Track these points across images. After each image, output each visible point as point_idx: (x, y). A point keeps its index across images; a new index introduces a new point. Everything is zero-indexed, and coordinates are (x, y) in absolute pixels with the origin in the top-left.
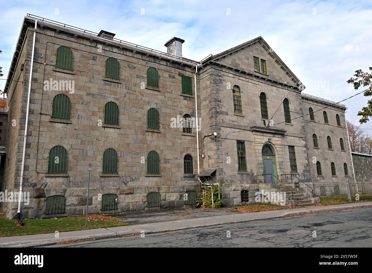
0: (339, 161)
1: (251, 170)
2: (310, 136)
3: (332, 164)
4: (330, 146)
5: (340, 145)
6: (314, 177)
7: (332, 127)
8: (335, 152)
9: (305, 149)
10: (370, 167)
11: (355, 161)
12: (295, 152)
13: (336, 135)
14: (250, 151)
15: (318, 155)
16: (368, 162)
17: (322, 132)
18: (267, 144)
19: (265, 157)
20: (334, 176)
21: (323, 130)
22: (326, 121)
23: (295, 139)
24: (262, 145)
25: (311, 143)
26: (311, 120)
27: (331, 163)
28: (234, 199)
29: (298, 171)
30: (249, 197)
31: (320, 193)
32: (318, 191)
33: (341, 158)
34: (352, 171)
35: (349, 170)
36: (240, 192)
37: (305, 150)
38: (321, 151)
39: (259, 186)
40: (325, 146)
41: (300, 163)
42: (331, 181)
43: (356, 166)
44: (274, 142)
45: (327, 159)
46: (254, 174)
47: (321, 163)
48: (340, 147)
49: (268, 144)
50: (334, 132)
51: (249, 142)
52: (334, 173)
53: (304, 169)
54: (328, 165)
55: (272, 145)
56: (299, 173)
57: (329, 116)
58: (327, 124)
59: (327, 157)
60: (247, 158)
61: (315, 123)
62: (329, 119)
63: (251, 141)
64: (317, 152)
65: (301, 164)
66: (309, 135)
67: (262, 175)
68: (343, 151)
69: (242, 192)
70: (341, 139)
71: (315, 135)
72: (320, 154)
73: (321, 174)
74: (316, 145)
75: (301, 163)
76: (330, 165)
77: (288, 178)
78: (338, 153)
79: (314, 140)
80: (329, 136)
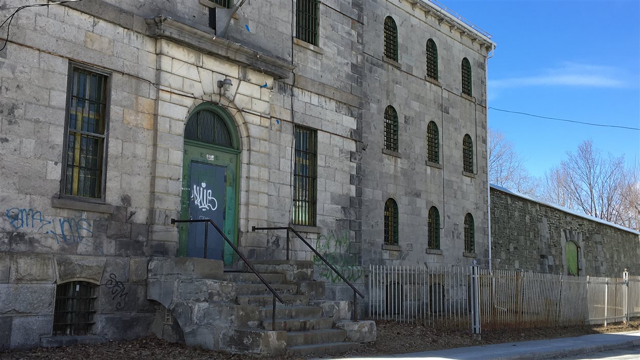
0: (454, 205)
1: (126, 200)
2: (376, 112)
3: (434, 212)
4: (433, 156)
5: (462, 154)
6: (373, 249)
7: (445, 94)
8: (446, 174)
9: (352, 146)
10: (532, 234)
11: (497, 212)
12: (319, 151)
13: (453, 120)
14: (131, 118)
15: (395, 177)
16: (528, 217)
17: (415, 105)
18: (211, 103)
19: (196, 152)
20: (433, 251)
21: (418, 98)
22: (432, 72)
23: (324, 104)
24: (189, 102)
25: (377, 135)
26: (385, 59)
27: (429, 207)
28: (17, 321)
29: (318, 223)
30: (95, 312)
31: (383, 308)
32: (377, 296)
33: (459, 194)
34: (484, 239)
35: (478, 237)
36: (51, 286)
37: (354, 150)
38: (406, 167)
39: (152, 265)
40: (418, 150)
41: (329, 195)
42: (423, 268)
43: (497, 227)
44: (240, 101)
45: (418, 195)
46: (133, 218)
47: (399, 206)
48: (461, 163)
49: (216, 104)
50: (451, 110)
51: (134, 81)
52: (434, 242)
53: (340, 216)
54: (419, 215)
55: (233, 111)
56: (319, 228)
57: (442, 58)
58: (435, 82)
59: (420, 189)
60: (114, 147)
61: (398, 72)
62: (440, 67)
63: (140, 76)
64: (393, 167)
65: (335, 200)
66: (374, 106)
67: (173, 221)
68: (468, 174)
69: (62, 289)
70: (467, 136)
71: (394, 110)
72: (399, 174)
73: (396, 241)
74: (392, 144)
75: (331, 193)
76: (425, 213)
77: (278, 245)
78: (454, 179)
79: (388, 126)
80: (436, 121)
